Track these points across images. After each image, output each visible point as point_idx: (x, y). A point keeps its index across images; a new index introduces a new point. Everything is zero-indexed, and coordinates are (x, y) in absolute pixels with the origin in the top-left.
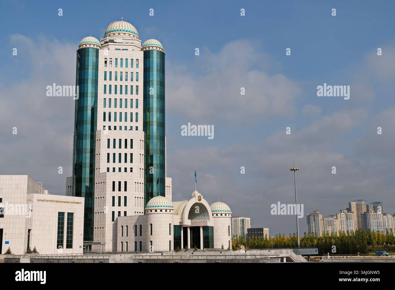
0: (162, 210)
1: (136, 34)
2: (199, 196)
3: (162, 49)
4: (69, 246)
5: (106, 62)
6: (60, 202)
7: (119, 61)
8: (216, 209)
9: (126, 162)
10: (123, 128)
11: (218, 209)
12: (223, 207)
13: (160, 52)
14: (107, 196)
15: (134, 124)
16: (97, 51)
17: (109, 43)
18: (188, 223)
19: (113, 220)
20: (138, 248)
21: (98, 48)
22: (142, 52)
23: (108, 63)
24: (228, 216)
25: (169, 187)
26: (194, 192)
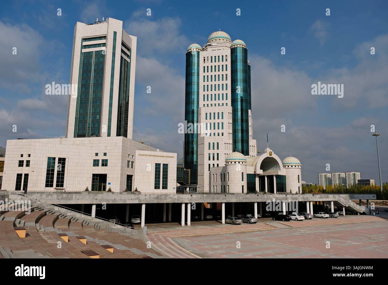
0: (240, 162)
1: (228, 39)
2: (270, 152)
3: (245, 46)
4: (165, 187)
5: (204, 60)
6: (157, 156)
7: (213, 58)
8: (288, 162)
9: (219, 129)
10: (217, 105)
11: (289, 162)
12: (293, 161)
13: (243, 48)
14: (205, 153)
15: (225, 102)
16: (198, 53)
17: (208, 47)
18: (260, 172)
19: (209, 170)
20: (223, 190)
21: (200, 50)
22: (230, 50)
23: (206, 60)
24: (298, 168)
25: (254, 146)
26: (266, 149)
